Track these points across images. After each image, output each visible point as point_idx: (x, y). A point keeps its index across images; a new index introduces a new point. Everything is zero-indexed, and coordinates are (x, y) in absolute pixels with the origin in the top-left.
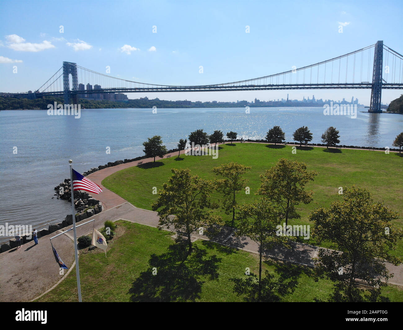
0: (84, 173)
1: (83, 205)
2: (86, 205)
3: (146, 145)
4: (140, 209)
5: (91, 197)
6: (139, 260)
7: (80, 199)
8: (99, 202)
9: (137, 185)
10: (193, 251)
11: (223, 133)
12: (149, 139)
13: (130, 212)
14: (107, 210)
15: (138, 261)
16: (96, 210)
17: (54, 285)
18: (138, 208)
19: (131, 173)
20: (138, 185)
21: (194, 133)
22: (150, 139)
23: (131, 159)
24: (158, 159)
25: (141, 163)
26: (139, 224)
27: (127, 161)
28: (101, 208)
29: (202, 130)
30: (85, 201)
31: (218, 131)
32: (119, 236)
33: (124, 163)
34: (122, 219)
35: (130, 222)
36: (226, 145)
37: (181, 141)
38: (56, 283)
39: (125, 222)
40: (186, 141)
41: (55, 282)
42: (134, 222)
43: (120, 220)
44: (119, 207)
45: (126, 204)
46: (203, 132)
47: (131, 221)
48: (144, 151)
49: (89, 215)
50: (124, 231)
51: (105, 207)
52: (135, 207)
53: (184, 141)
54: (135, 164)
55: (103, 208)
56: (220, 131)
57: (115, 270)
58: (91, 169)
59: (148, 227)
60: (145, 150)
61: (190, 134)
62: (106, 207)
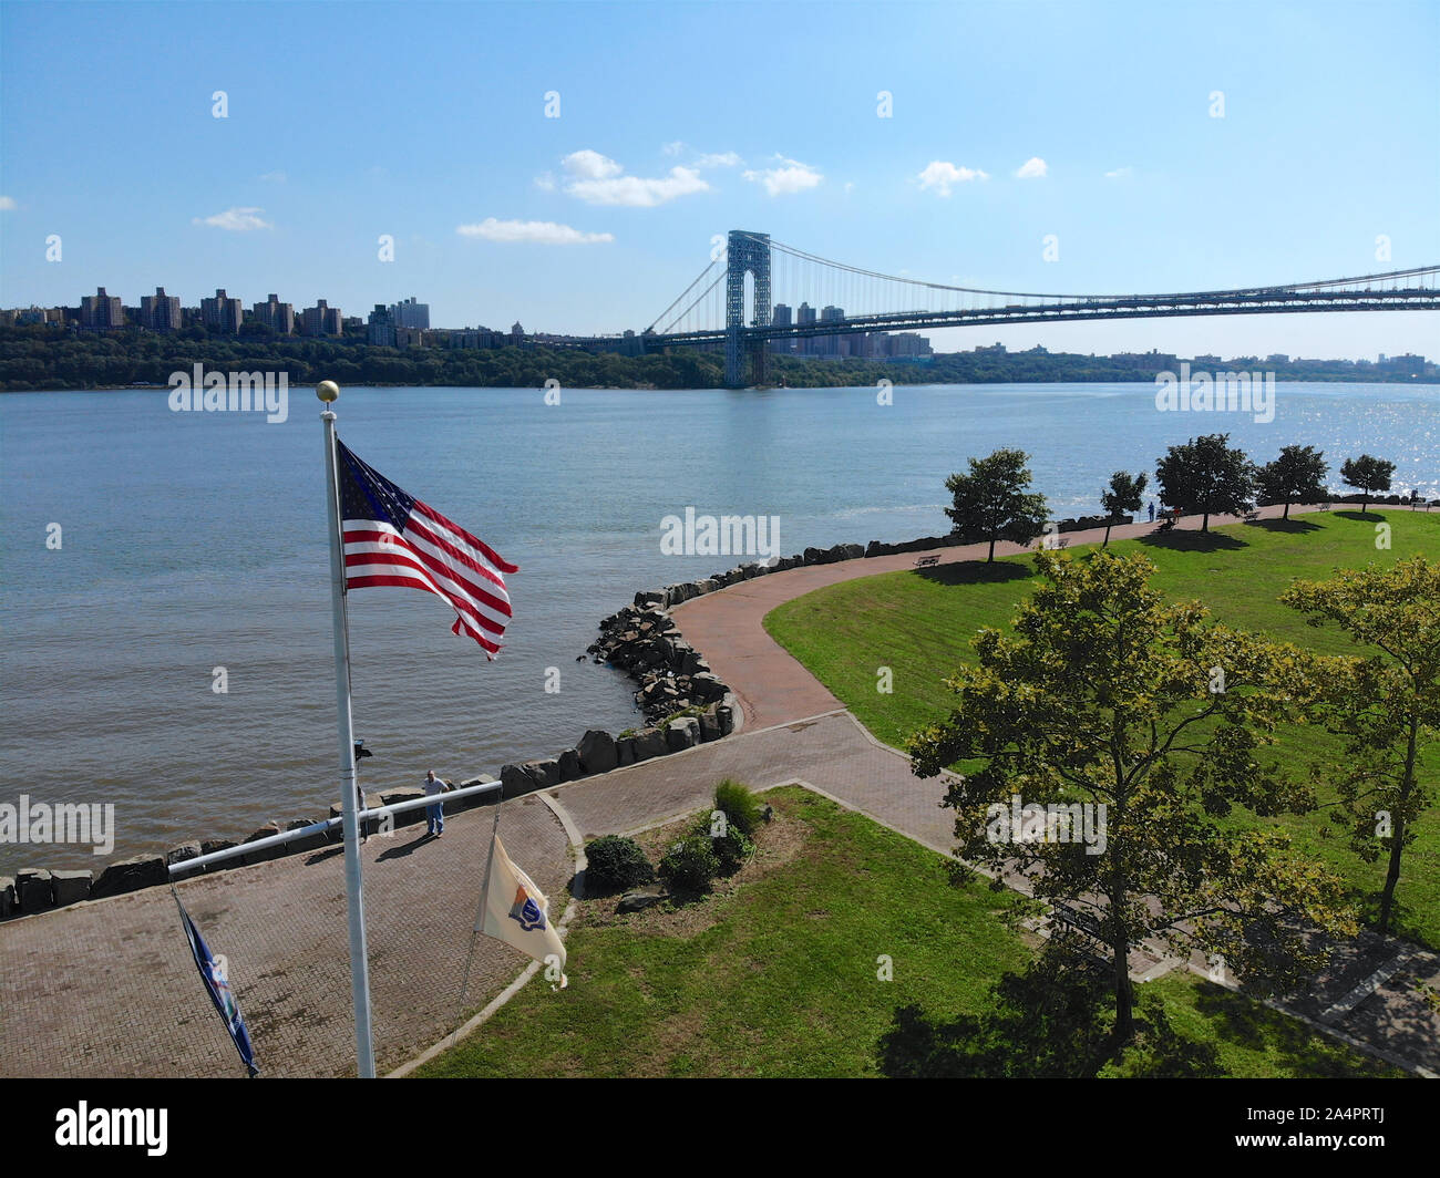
0: (712, 577)
1: (673, 696)
2: (680, 698)
3: (958, 486)
4: (893, 750)
5: (707, 670)
6: (831, 1026)
7: (670, 674)
8: (729, 691)
9: (896, 646)
10: (1140, 1038)
11: (1323, 459)
12: (974, 464)
13: (845, 754)
14: (752, 730)
15: (824, 1029)
16: (708, 724)
17: (401, 1063)
18: (883, 746)
19: (885, 594)
20: (904, 644)
21: (1181, 450)
22: (978, 462)
23: (894, 542)
24: (1006, 550)
25: (933, 559)
26: (874, 824)
27: (877, 549)
28: (731, 718)
29: (1222, 440)
30: (684, 681)
31: (1301, 449)
32: (770, 865)
33: (868, 555)
34: (805, 784)
35: (835, 806)
36: (1338, 514)
37: (1120, 482)
38: (413, 1057)
39: (810, 800)
40: (1142, 482)
41: (414, 1049)
42: (850, 807)
43: (793, 785)
44: (808, 725)
45: (836, 716)
46: (1230, 446)
47: (841, 802)
48: (949, 513)
49: (676, 742)
50: (798, 846)
51: (749, 716)
52: (871, 738)
53: (1133, 482)
54: (910, 561)
55: (738, 720)
56: (1309, 449)
57: (696, 1053)
58: (740, 567)
59: (912, 844)
60: (952, 507)
61: (1165, 455)
62: (754, 720)
